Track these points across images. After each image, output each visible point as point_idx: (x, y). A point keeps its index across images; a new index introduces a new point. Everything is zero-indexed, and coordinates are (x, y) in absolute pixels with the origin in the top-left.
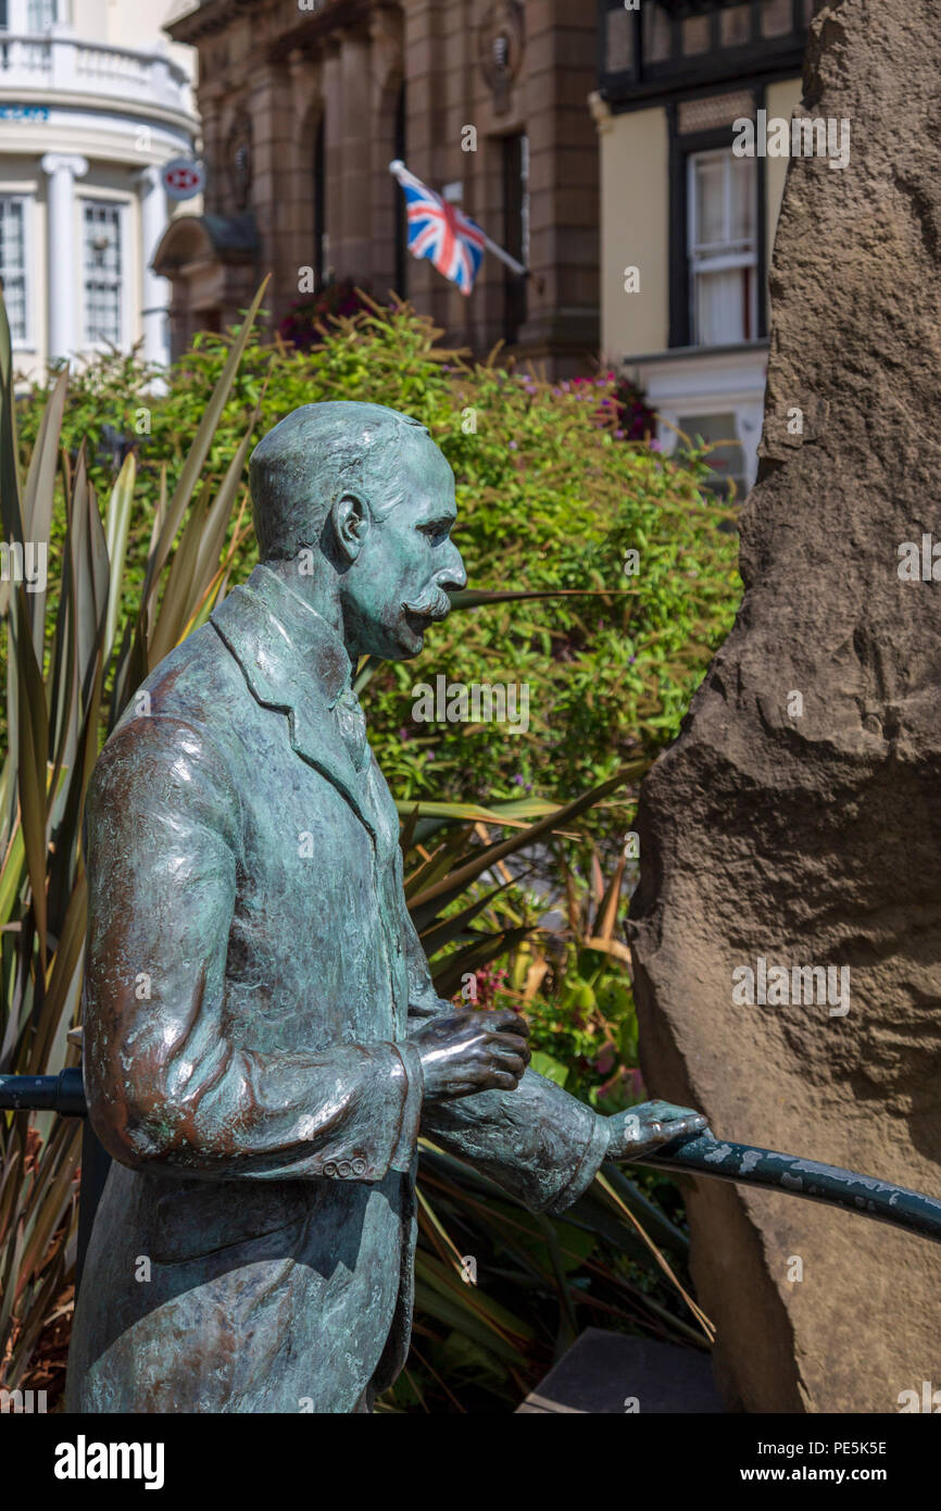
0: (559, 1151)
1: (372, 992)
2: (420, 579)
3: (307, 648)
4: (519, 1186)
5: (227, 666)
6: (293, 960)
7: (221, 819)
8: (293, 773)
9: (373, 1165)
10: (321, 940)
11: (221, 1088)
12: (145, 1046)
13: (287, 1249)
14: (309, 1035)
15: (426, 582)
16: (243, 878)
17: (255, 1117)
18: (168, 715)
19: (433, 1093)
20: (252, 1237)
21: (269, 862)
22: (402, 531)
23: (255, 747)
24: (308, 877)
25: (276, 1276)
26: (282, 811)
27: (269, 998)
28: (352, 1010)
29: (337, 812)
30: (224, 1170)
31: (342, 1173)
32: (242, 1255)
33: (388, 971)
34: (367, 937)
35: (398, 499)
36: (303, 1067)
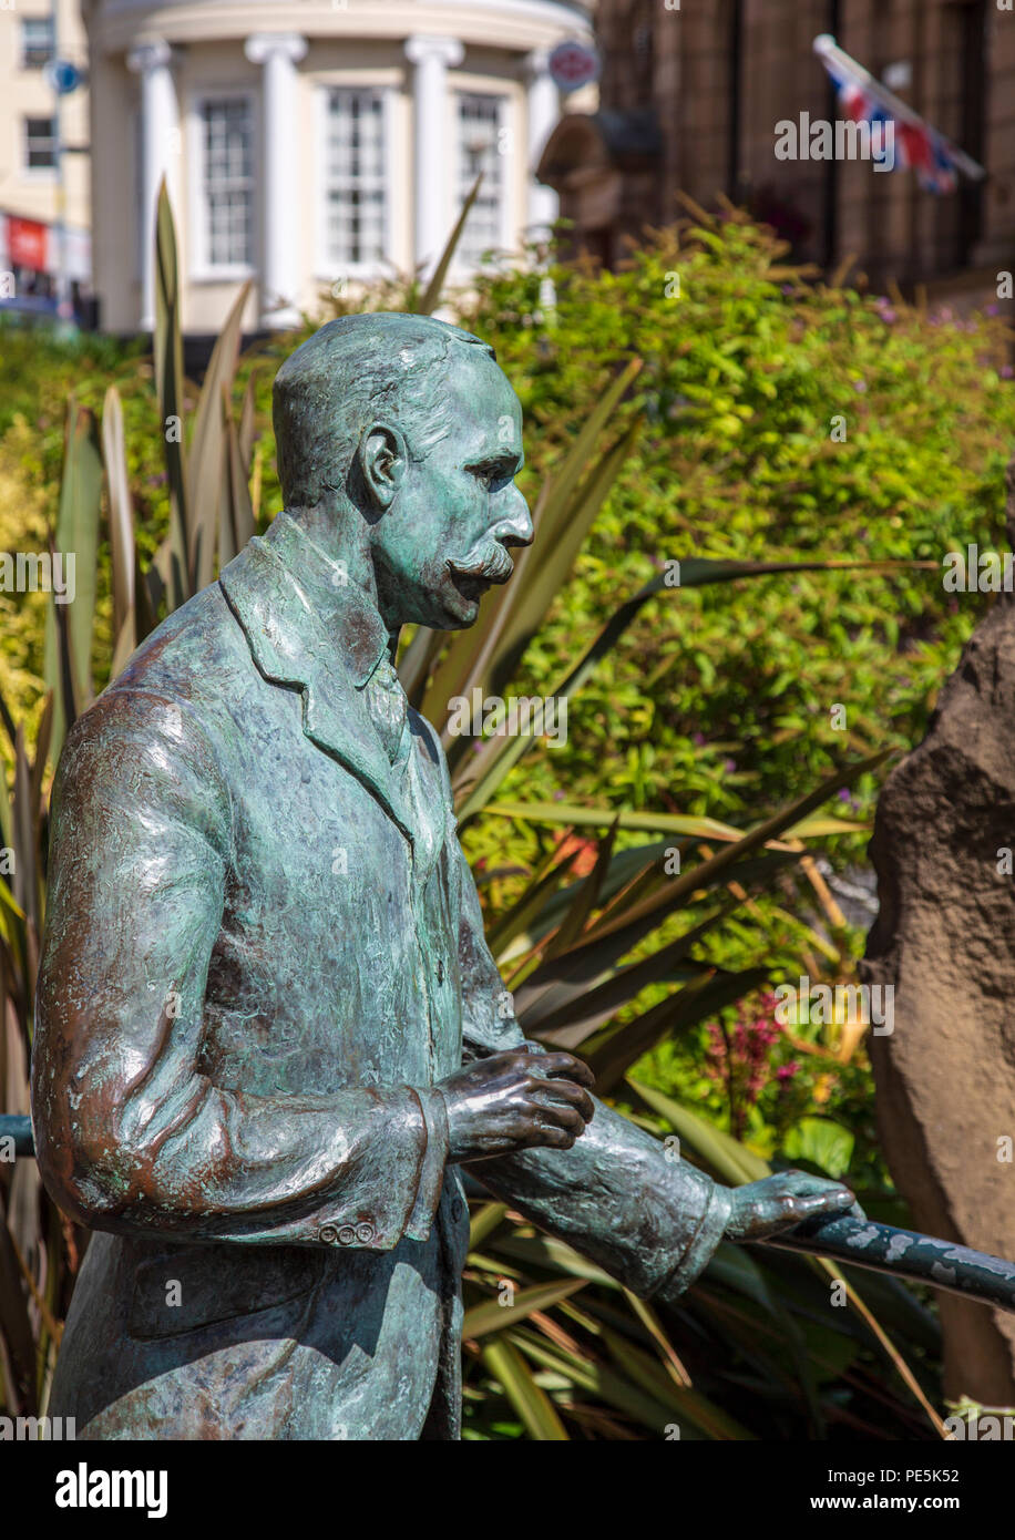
0: (665, 1227)
1: (401, 1026)
2: (470, 532)
3: (329, 614)
4: (620, 1267)
5: (229, 634)
6: (297, 986)
7: (202, 815)
8: (303, 762)
9: (382, 1231)
10: (333, 963)
11: (189, 1134)
12: (97, 1082)
13: (286, 1328)
14: (318, 1076)
15: (480, 535)
16: (235, 885)
17: (230, 1170)
18: (145, 690)
19: (462, 1148)
20: (244, 1312)
21: (266, 869)
22: (446, 472)
23: (253, 730)
24: (316, 887)
25: (272, 1359)
26: (285, 808)
27: (268, 1029)
28: (374, 1047)
29: (359, 810)
30: (193, 1230)
31: (344, 1240)
32: (232, 1334)
33: (425, 1004)
34: (396, 962)
35: (442, 433)
36: (297, 1112)
